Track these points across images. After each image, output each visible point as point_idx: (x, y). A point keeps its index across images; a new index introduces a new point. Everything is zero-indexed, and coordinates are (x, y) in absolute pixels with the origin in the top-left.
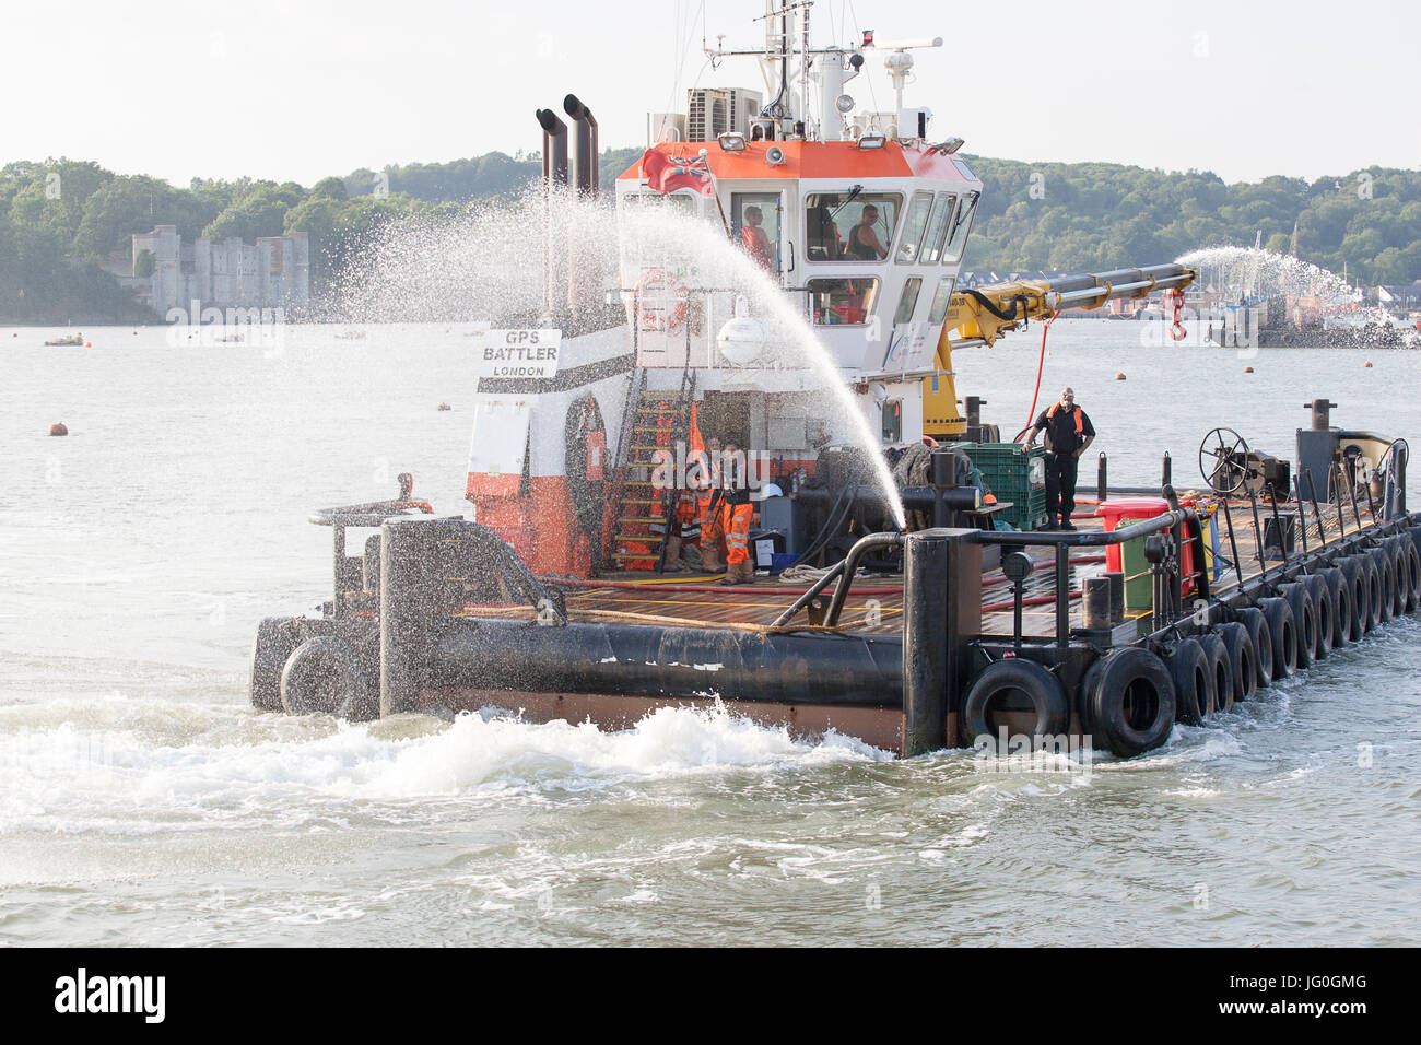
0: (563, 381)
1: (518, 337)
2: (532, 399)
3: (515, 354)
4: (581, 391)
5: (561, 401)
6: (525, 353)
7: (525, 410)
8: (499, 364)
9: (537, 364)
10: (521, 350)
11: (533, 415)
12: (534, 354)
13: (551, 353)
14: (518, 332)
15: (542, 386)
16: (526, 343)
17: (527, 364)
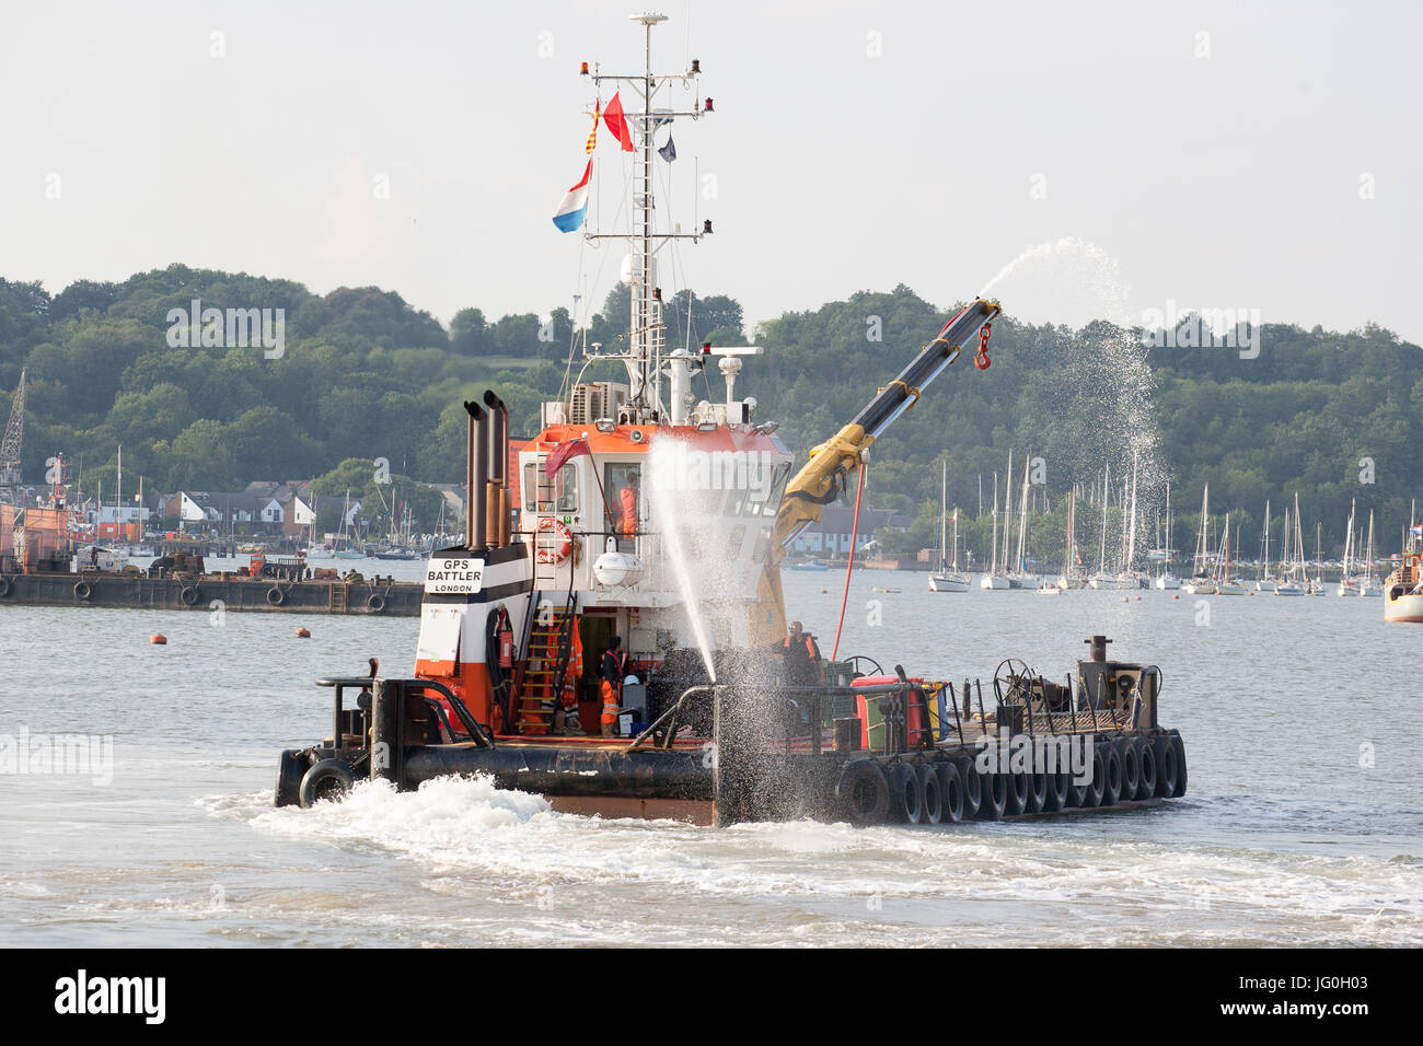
0: (483, 596)
1: (452, 564)
2: (463, 608)
3: (451, 576)
4: (496, 604)
5: (483, 609)
6: (458, 576)
7: (458, 616)
8: (440, 583)
9: (466, 583)
10: (455, 573)
11: (463, 617)
12: (464, 576)
13: (477, 575)
14: (453, 560)
15: (472, 599)
16: (459, 568)
17: (459, 583)
